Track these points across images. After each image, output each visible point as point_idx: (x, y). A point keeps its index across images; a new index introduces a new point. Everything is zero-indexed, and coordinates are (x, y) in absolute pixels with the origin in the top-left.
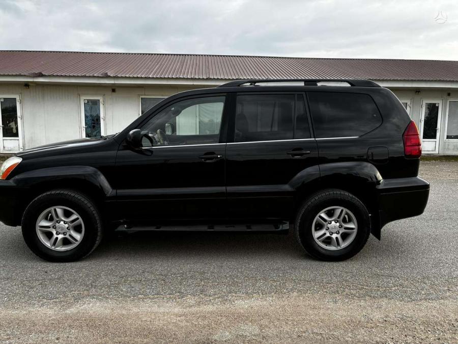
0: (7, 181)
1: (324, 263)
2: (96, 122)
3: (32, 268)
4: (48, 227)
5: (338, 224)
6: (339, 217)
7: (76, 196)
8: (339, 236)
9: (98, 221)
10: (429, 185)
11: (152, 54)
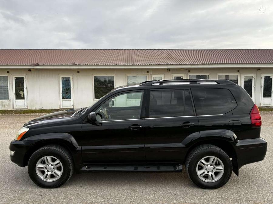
0: (20, 141)
1: (204, 190)
2: (68, 90)
3: (33, 192)
4: (43, 168)
5: (212, 166)
6: (213, 162)
7: (59, 150)
8: (213, 174)
9: (71, 165)
10: (267, 143)
11: (100, 50)
